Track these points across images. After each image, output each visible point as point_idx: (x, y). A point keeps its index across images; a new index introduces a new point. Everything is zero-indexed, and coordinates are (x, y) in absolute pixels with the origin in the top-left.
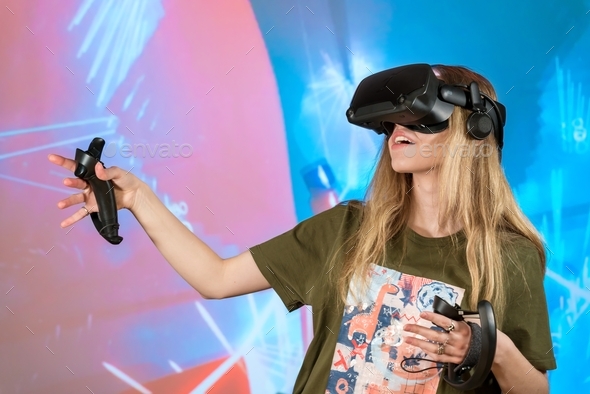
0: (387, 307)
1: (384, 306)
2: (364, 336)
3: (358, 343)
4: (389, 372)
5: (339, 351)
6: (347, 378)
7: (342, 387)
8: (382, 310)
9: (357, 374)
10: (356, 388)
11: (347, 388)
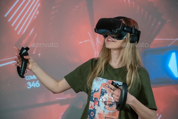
0: (103, 90)
1: (102, 89)
2: (97, 98)
3: (96, 101)
4: (104, 109)
5: (91, 104)
6: (93, 111)
7: (92, 114)
8: (102, 91)
9: (96, 110)
10: (96, 114)
11: (93, 114)
